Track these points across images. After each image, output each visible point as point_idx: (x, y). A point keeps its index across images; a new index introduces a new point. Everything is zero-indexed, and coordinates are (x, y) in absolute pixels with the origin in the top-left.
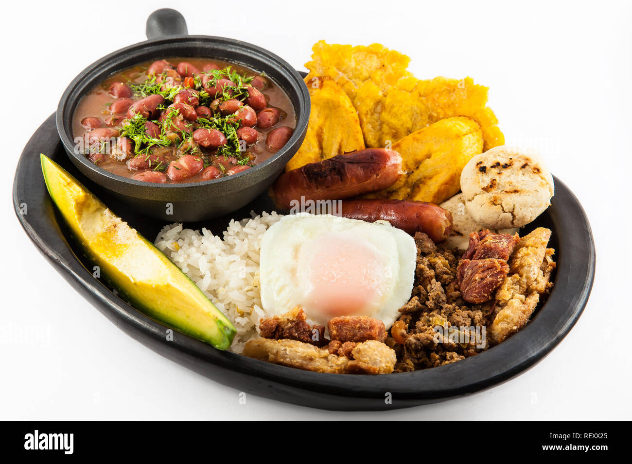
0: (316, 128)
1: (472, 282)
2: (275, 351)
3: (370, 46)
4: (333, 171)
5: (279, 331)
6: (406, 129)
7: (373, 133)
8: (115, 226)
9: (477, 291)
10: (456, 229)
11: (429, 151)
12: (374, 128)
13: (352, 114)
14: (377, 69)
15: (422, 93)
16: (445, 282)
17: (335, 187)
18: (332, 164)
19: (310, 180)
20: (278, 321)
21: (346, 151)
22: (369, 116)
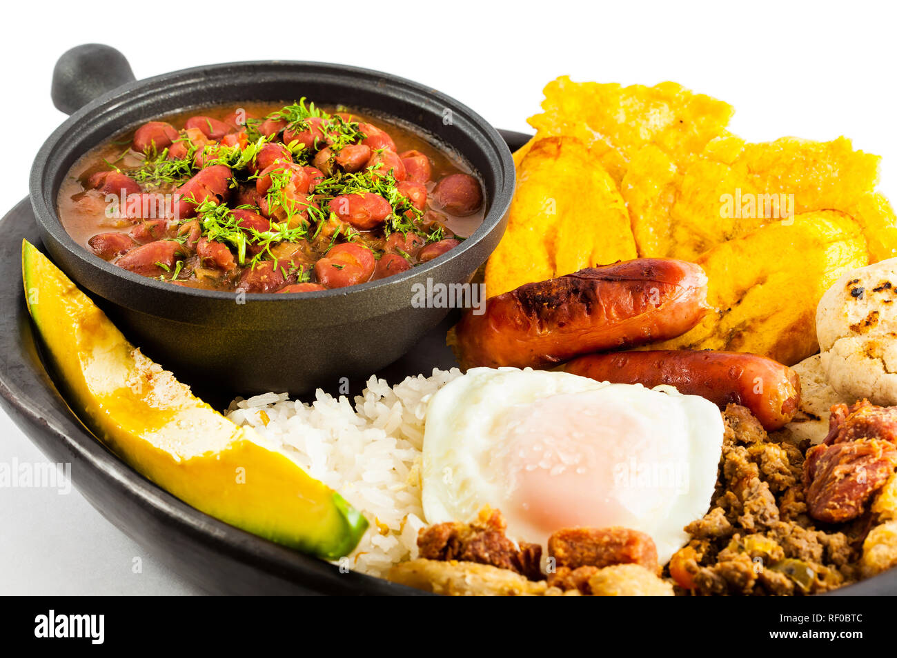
0: (544, 228)
1: (829, 482)
2: (444, 580)
3: (656, 86)
4: (572, 294)
5: (453, 547)
6: (721, 234)
7: (657, 244)
8: (149, 377)
9: (836, 496)
10: (808, 409)
11: (762, 271)
12: (657, 232)
13: (614, 205)
14: (668, 128)
15: (754, 166)
16: (779, 487)
17: (575, 326)
18: (572, 283)
19: (529, 313)
20: (452, 527)
21: (599, 264)
22: (649, 210)
